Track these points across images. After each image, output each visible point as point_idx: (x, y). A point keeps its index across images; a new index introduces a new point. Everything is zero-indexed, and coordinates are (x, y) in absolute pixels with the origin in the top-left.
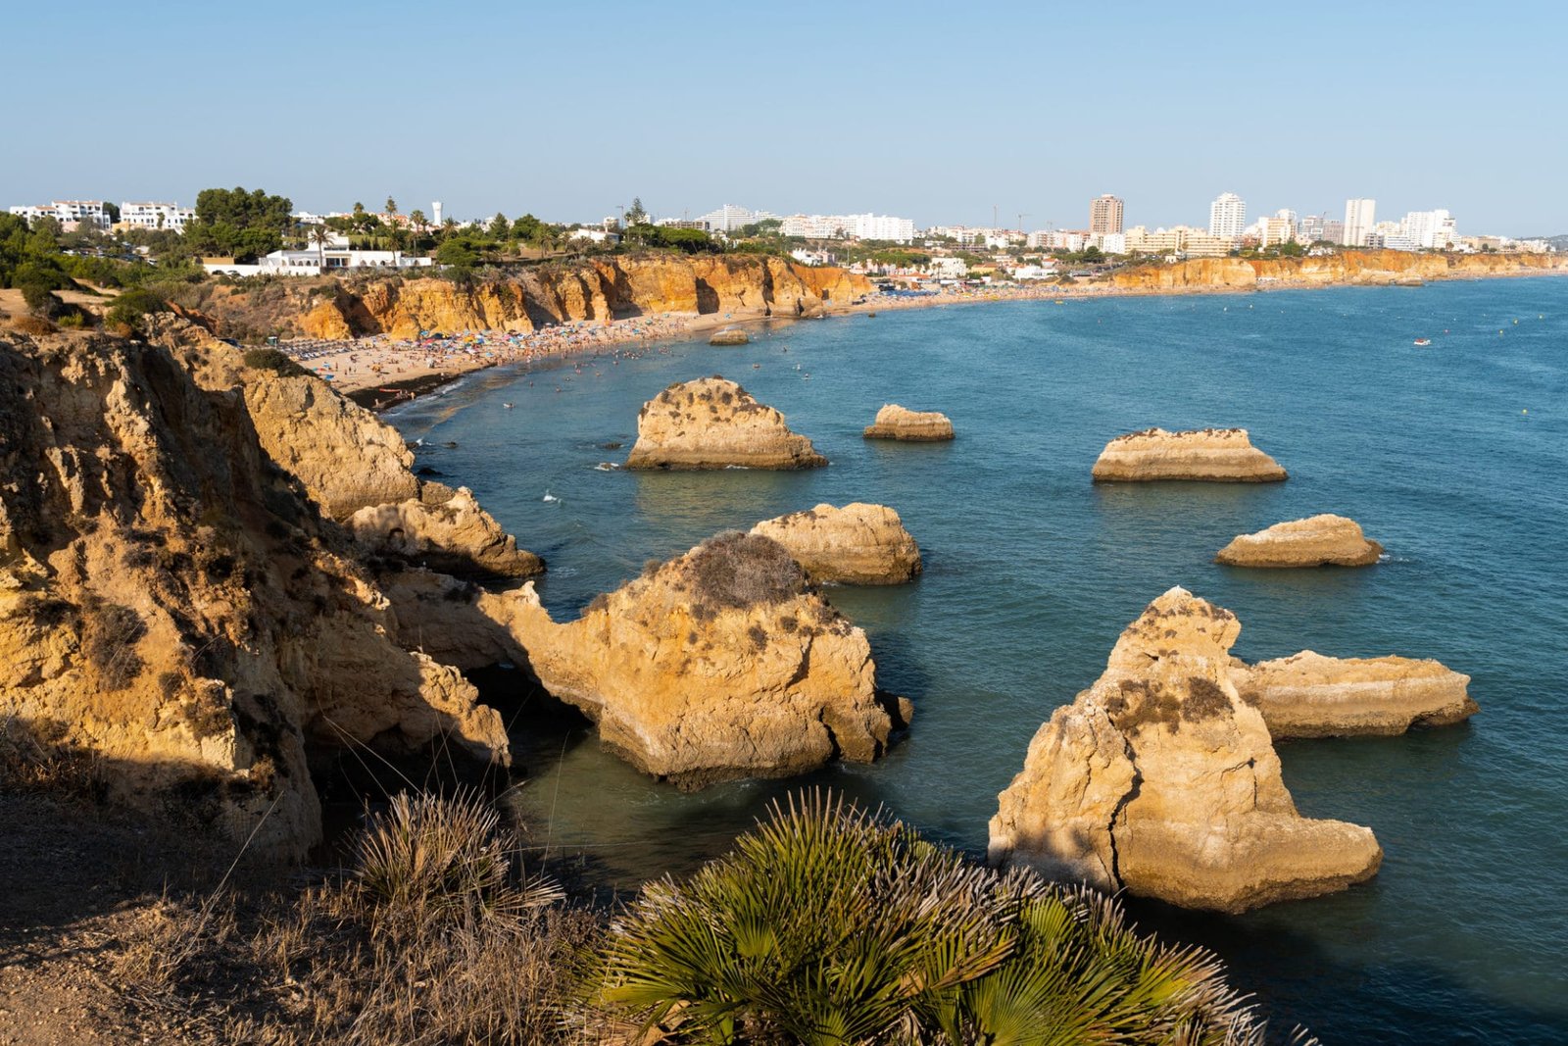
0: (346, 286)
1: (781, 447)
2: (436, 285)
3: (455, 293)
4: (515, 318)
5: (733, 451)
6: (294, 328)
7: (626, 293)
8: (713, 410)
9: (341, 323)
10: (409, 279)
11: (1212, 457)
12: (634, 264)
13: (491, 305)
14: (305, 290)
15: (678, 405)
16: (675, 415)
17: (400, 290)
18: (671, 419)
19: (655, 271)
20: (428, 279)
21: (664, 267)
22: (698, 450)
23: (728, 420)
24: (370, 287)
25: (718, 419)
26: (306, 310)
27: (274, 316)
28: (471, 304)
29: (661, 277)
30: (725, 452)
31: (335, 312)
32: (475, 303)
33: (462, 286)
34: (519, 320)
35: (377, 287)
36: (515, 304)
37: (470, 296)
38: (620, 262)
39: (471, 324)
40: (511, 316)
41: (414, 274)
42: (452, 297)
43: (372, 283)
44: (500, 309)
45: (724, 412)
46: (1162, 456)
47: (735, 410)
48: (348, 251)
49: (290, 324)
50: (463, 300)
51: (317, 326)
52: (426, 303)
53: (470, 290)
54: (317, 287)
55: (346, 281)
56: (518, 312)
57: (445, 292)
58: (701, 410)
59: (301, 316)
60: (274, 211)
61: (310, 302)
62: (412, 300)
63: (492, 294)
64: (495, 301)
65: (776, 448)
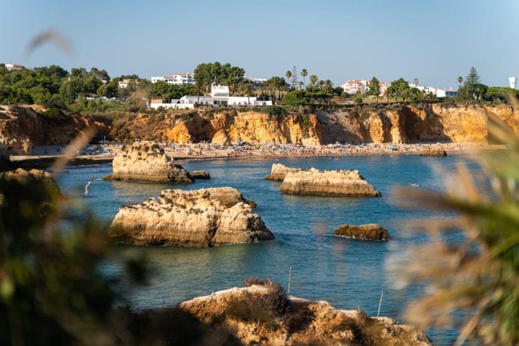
0: (201, 115)
1: (163, 172)
2: (257, 116)
3: (268, 120)
4: (309, 137)
5: (143, 174)
6: (163, 137)
7: (437, 128)
8: (140, 154)
9: (187, 134)
10: (240, 111)
11: (335, 183)
12: (444, 110)
13: (294, 129)
14: (173, 116)
15: (127, 152)
16: (125, 156)
17: (235, 117)
18: (123, 158)
19: (460, 114)
20: (252, 112)
21: (466, 112)
22: (129, 173)
23: (145, 159)
24: (215, 115)
25: (140, 159)
26: (171, 127)
27: (155, 130)
28: (279, 127)
29: (463, 118)
30: (140, 174)
31: (184, 128)
32: (282, 127)
33: (273, 116)
34: (311, 138)
35: (219, 116)
36: (310, 129)
37: (279, 123)
38: (434, 108)
39: (277, 139)
40: (306, 135)
41: (244, 109)
42: (266, 123)
43: (217, 113)
44: (300, 131)
45: (144, 155)
46: (311, 181)
47: (149, 155)
48: (228, 97)
49: (162, 134)
50: (273, 125)
51: (175, 136)
52: (250, 126)
53: (279, 120)
54: (180, 114)
55: (201, 112)
56: (311, 133)
57: (262, 120)
58: (134, 154)
59: (169, 130)
60: (232, 76)
61: (174, 122)
62: (242, 124)
63: (295, 122)
64: (297, 126)
65: (162, 172)
